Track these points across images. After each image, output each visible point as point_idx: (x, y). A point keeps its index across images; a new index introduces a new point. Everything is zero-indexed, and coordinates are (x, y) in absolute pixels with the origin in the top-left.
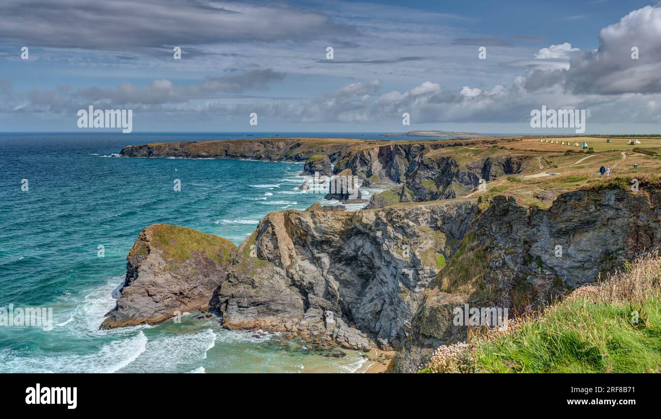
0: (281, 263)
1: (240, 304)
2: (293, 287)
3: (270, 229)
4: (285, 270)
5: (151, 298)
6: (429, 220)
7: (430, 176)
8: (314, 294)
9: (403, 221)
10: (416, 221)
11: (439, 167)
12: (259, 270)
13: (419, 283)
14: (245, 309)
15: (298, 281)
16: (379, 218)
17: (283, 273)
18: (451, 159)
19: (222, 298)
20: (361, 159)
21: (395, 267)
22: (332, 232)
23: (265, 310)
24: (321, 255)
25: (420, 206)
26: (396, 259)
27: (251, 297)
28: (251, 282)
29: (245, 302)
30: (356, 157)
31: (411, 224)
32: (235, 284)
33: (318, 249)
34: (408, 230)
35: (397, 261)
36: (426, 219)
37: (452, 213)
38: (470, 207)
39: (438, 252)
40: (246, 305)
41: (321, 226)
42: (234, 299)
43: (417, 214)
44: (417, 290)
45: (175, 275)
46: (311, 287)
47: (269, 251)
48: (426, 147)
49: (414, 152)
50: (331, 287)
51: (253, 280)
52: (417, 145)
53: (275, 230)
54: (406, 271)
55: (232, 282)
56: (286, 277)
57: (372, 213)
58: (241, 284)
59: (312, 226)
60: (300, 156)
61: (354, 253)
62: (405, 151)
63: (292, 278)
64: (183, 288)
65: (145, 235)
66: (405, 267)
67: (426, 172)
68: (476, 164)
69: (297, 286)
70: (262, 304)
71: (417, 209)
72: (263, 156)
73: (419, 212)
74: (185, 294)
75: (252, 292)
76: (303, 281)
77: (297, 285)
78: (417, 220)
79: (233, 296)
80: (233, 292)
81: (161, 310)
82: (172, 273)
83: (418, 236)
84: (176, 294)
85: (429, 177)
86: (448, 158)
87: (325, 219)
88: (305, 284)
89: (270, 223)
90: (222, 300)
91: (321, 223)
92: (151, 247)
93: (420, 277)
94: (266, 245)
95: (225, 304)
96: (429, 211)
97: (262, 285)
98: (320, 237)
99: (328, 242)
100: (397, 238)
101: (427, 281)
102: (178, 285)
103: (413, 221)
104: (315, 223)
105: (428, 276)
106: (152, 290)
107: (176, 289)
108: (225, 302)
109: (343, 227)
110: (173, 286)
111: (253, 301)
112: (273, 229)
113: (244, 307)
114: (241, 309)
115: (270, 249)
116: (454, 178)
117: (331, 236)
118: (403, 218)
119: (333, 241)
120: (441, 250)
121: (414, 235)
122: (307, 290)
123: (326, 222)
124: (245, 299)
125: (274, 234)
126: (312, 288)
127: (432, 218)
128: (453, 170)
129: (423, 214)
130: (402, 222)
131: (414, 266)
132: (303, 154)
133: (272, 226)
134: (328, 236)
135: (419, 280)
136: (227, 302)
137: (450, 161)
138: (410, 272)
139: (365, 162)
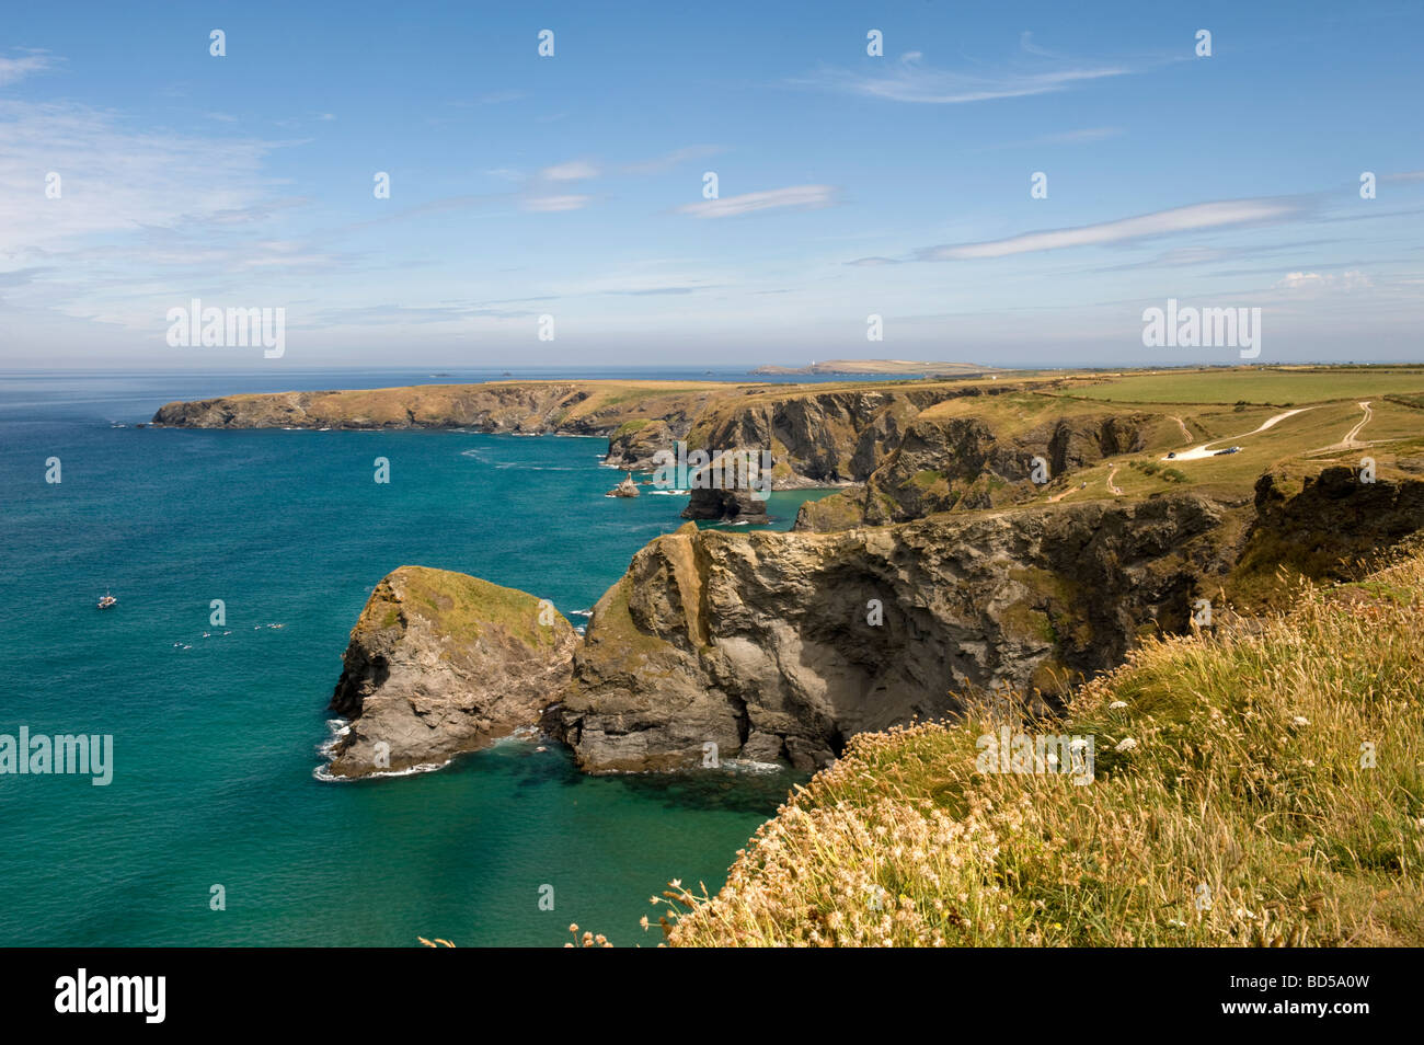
0: (689, 641)
1: (610, 727)
2: (715, 691)
3: (663, 570)
4: (696, 656)
5: (420, 720)
6: (1011, 544)
7: (930, 462)
8: (762, 705)
9: (955, 547)
10: (984, 546)
11: (950, 441)
12: (643, 657)
13: (999, 671)
14: (619, 737)
15: (725, 678)
16: (905, 543)
17: (693, 662)
18: (977, 424)
19: (568, 715)
20: (745, 426)
21: (940, 642)
22: (796, 575)
23: (662, 739)
24: (774, 623)
25: (991, 517)
26: (946, 624)
27: (631, 712)
28: (630, 681)
29: (620, 722)
30: (733, 424)
31: (974, 552)
32: (596, 687)
33: (765, 612)
34: (968, 566)
35: (948, 628)
36: (1005, 543)
37: (1060, 530)
38: (1100, 516)
39: (1034, 608)
40: (622, 730)
41: (774, 563)
42: (594, 717)
43: (986, 533)
44: (994, 684)
45: (460, 672)
46: (754, 688)
47: (663, 616)
48: (895, 397)
49: (869, 409)
50: (797, 688)
51: (634, 677)
52: (874, 394)
53: (675, 573)
54: (969, 647)
55: (587, 682)
56: (699, 670)
57: (886, 533)
58: (607, 686)
59: (755, 562)
60: (587, 421)
61: (842, 619)
62: (848, 408)
63: (713, 673)
64: (479, 699)
65: (390, 589)
66: (967, 640)
67: (920, 454)
68: (1033, 434)
69: (722, 688)
70: (653, 726)
71: (986, 523)
72: (501, 423)
73: (990, 529)
74: (484, 710)
75: (633, 702)
76: (736, 677)
77: (722, 685)
78: (986, 545)
79: (591, 712)
80: (593, 703)
81: (443, 744)
82: (455, 668)
83: (991, 577)
84: (466, 711)
85: (927, 465)
86: (970, 422)
87: (782, 548)
88: (740, 682)
89: (664, 558)
90: (571, 719)
91: (773, 556)
92: (407, 615)
93: (1001, 657)
94: (656, 605)
95: (576, 729)
96: (1009, 526)
97: (651, 687)
98: (772, 585)
99: (787, 595)
100: (946, 581)
101: (1014, 666)
102: (470, 692)
103: (978, 547)
104: (760, 556)
105: (1016, 655)
106: (422, 702)
107: (468, 700)
108: (574, 725)
109: (821, 565)
110: (461, 695)
111: (636, 720)
112: (670, 570)
113: (617, 733)
114: (612, 737)
115: (664, 613)
116: (986, 465)
117: (794, 583)
118: (957, 542)
119: (798, 593)
120: (1041, 605)
121: (984, 573)
122: (743, 697)
123: (785, 554)
124: (620, 717)
125: (672, 580)
126: (755, 693)
127: (1017, 539)
128: (983, 446)
129: (998, 533)
130: (953, 550)
131: (985, 638)
132: (594, 418)
133: (668, 564)
134: (789, 584)
135: (998, 665)
136: (579, 724)
137: (974, 428)
138: (977, 650)
139: (756, 435)
